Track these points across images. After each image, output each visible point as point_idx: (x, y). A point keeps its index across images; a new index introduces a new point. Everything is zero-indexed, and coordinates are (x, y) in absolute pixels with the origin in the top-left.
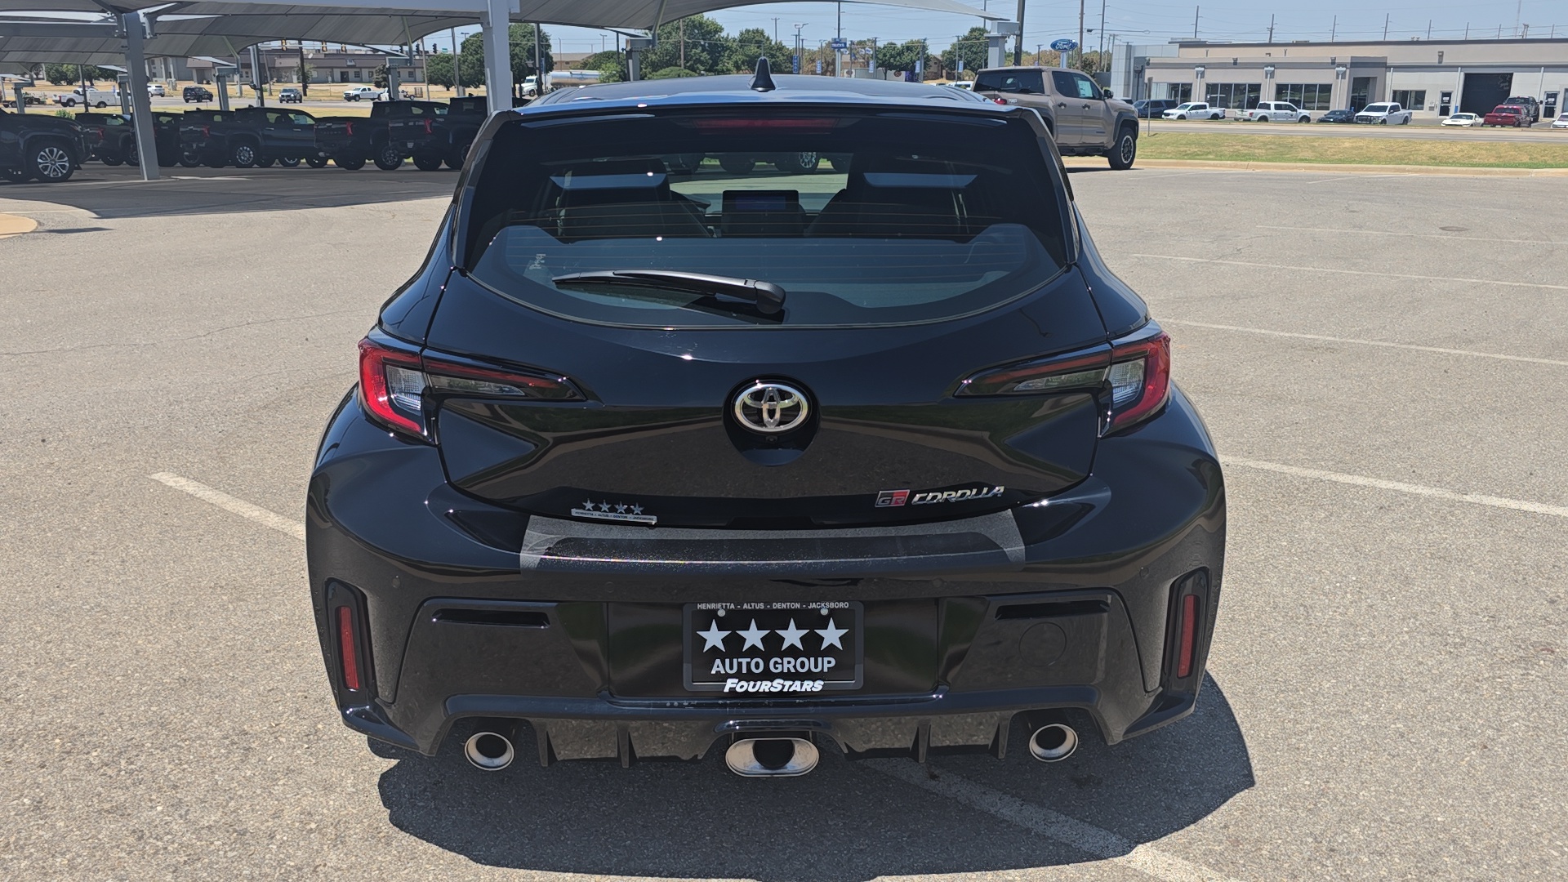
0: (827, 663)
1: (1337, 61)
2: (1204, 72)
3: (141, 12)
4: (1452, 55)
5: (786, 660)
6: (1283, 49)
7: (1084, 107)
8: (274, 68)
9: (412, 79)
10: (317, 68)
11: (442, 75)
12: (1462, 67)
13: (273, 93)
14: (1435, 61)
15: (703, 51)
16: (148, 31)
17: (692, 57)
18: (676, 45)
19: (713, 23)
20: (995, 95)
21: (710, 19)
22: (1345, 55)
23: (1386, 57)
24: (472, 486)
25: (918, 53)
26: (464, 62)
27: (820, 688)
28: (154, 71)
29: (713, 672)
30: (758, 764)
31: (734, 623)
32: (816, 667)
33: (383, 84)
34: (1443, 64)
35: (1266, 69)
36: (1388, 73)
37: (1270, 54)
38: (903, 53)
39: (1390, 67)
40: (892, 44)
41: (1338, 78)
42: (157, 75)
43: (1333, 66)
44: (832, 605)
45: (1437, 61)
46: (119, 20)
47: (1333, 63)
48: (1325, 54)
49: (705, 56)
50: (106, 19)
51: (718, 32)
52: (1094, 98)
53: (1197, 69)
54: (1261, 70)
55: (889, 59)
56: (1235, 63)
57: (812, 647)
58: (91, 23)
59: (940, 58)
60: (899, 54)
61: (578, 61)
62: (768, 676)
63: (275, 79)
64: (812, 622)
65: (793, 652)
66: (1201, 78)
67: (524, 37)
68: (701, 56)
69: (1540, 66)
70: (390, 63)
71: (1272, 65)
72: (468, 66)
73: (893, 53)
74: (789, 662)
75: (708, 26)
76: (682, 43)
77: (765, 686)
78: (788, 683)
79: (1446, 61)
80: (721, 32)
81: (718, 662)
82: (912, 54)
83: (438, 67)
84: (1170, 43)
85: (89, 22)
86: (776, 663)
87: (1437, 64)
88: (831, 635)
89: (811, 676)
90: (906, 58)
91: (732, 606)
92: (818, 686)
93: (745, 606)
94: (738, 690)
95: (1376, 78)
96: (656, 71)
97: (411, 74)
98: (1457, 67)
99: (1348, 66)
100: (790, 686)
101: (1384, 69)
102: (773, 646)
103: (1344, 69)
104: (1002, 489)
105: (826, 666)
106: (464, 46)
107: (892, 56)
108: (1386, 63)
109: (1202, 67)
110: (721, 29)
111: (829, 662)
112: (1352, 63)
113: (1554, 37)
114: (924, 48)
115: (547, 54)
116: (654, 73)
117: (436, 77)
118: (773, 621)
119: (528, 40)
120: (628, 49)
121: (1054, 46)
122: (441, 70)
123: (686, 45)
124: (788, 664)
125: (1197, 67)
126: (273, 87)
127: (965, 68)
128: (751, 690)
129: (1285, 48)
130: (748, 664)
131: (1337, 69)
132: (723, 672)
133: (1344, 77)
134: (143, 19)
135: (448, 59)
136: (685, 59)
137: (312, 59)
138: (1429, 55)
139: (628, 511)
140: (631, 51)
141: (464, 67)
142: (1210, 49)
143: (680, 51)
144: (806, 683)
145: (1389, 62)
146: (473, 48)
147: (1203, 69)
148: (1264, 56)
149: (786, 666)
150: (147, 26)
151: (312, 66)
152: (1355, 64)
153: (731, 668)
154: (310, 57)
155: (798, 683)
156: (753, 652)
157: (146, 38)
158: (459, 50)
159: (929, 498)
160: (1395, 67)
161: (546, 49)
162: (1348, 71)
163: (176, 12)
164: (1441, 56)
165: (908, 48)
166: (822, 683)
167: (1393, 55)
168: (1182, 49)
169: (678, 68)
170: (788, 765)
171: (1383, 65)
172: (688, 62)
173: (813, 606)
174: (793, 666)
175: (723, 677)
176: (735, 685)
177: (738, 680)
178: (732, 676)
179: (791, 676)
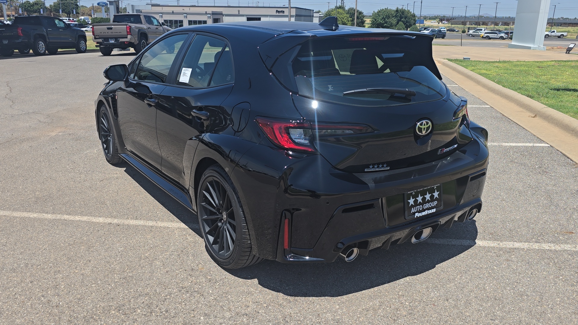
0: (435, 203)
1: (207, 13)
2: (162, 15)
4: (243, 11)
5: (427, 204)
6: (189, 8)
7: (156, 29)
12: (246, 15)
14: (237, 13)
20: (126, 24)
22: (210, 10)
23: (222, 12)
24: (338, 166)
25: (41, 6)
27: (435, 211)
29: (412, 212)
31: (416, 196)
32: (433, 205)
34: (240, 14)
35: (184, 15)
36: (223, 17)
37: (184, 10)
38: (34, 5)
39: (224, 15)
40: (28, 1)
41: (208, 18)
43: (206, 14)
44: (436, 185)
45: (238, 13)
47: (206, 13)
48: (203, 10)
52: (158, 25)
53: (160, 14)
54: (182, 15)
55: (28, 8)
56: (173, 12)
57: (432, 199)
59: (50, 8)
60: (32, 6)
62: (424, 210)
64: (432, 191)
65: (428, 202)
66: (161, 18)
69: (268, 16)
71: (186, 14)
73: (29, 5)
74: (427, 205)
77: (424, 213)
78: (428, 211)
79: (241, 13)
81: (413, 208)
82: (38, 6)
84: (146, 4)
86: (425, 206)
87: (238, 14)
88: (436, 194)
89: (432, 208)
90: (36, 7)
91: (416, 191)
93: (418, 190)
95: (220, 19)
98: (244, 15)
99: (211, 14)
101: (222, 16)
102: (424, 201)
103: (210, 15)
104: (457, 145)
105: (435, 204)
107: (29, 6)
108: (222, 14)
109: (161, 14)
111: (436, 202)
112: (212, 13)
113: (270, 6)
114: (44, 4)
118: (424, 193)
121: (98, 4)
125: (160, 13)
127: (62, 12)
128: (421, 215)
129: (190, 8)
130: (419, 207)
131: (208, 15)
133: (210, 18)
138: (235, 11)
139: (383, 167)
142: (163, 7)
145: (224, 13)
147: (162, 14)
148: (182, 10)
152: (213, 14)
153: (416, 210)
155: (431, 210)
156: (420, 204)
160: (225, 15)
162: (211, 16)
164: (239, 12)
165: (36, 4)
166: (435, 209)
167: (225, 11)
168: (152, 7)
170: (421, 237)
171: (221, 14)
173: (432, 187)
174: (429, 206)
175: (414, 213)
176: (417, 215)
177: (417, 213)
178: (416, 212)
179: (429, 209)
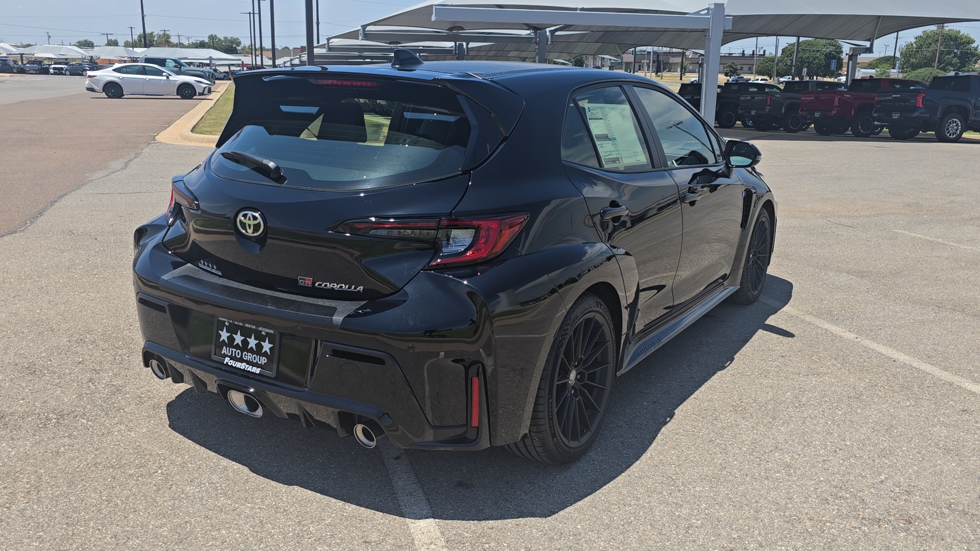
0: (263, 360)
3: (548, 30)
5: (248, 354)
8: (668, 63)
9: (750, 72)
10: (692, 63)
11: (768, 69)
13: (663, 78)
15: (955, 56)
16: (549, 40)
17: (945, 61)
18: (934, 53)
19: (966, 37)
21: (965, 34)
26: (781, 61)
28: (603, 63)
29: (222, 352)
30: (246, 407)
31: (232, 330)
32: (260, 361)
33: (729, 74)
42: (605, 66)
44: (267, 330)
46: (535, 33)
49: (956, 60)
50: (529, 34)
51: (970, 43)
57: (258, 350)
58: (522, 36)
61: (866, 63)
62: (241, 360)
63: (667, 70)
64: (260, 338)
65: (252, 351)
67: (825, 46)
68: (952, 60)
70: (702, 60)
72: (783, 64)
75: (961, 39)
76: (938, 51)
77: (239, 365)
78: (247, 366)
80: (972, 43)
81: (224, 347)
83: (767, 64)
85: (521, 35)
86: (245, 354)
88: (267, 346)
89: (257, 365)
91: (232, 322)
92: (257, 371)
93: (236, 323)
94: (229, 364)
96: (914, 70)
97: (750, 69)
100: (248, 368)
102: (244, 346)
104: (362, 288)
105: (263, 362)
106: (783, 51)
110: (973, 42)
115: (840, 57)
116: (913, 72)
117: (764, 71)
118: (246, 333)
119: (827, 48)
120: (850, 54)
122: (768, 66)
123: (942, 53)
124: (249, 356)
126: (663, 74)
128: (234, 365)
130: (235, 352)
132: (226, 354)
134: (548, 33)
135: (772, 60)
136: (938, 62)
137: (691, 58)
139: (213, 267)
140: (852, 55)
141: (780, 64)
143: (936, 57)
144: (254, 368)
146: (789, 52)
149: (249, 357)
150: (549, 37)
151: (689, 62)
153: (229, 353)
154: (690, 57)
155: (251, 367)
156: (237, 347)
157: (548, 44)
158: (779, 54)
159: (323, 285)
161: (839, 54)
163: (566, 29)
166: (260, 370)
169: (932, 68)
172: (940, 65)
173: (260, 329)
174: (252, 358)
175: (225, 356)
176: (228, 361)
177: (229, 359)
178: (227, 356)
179: (248, 363)
